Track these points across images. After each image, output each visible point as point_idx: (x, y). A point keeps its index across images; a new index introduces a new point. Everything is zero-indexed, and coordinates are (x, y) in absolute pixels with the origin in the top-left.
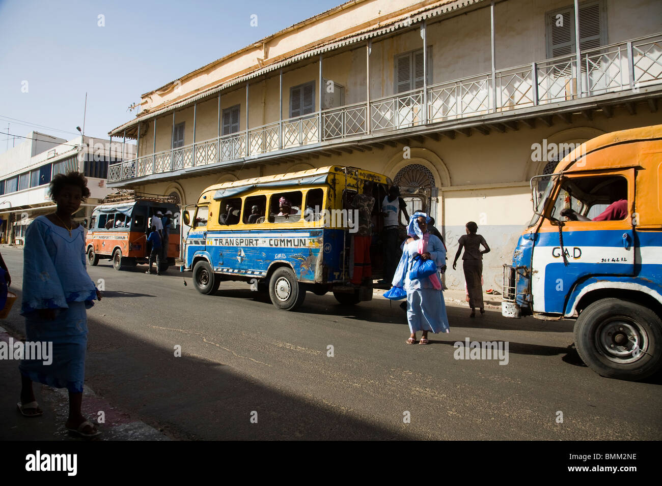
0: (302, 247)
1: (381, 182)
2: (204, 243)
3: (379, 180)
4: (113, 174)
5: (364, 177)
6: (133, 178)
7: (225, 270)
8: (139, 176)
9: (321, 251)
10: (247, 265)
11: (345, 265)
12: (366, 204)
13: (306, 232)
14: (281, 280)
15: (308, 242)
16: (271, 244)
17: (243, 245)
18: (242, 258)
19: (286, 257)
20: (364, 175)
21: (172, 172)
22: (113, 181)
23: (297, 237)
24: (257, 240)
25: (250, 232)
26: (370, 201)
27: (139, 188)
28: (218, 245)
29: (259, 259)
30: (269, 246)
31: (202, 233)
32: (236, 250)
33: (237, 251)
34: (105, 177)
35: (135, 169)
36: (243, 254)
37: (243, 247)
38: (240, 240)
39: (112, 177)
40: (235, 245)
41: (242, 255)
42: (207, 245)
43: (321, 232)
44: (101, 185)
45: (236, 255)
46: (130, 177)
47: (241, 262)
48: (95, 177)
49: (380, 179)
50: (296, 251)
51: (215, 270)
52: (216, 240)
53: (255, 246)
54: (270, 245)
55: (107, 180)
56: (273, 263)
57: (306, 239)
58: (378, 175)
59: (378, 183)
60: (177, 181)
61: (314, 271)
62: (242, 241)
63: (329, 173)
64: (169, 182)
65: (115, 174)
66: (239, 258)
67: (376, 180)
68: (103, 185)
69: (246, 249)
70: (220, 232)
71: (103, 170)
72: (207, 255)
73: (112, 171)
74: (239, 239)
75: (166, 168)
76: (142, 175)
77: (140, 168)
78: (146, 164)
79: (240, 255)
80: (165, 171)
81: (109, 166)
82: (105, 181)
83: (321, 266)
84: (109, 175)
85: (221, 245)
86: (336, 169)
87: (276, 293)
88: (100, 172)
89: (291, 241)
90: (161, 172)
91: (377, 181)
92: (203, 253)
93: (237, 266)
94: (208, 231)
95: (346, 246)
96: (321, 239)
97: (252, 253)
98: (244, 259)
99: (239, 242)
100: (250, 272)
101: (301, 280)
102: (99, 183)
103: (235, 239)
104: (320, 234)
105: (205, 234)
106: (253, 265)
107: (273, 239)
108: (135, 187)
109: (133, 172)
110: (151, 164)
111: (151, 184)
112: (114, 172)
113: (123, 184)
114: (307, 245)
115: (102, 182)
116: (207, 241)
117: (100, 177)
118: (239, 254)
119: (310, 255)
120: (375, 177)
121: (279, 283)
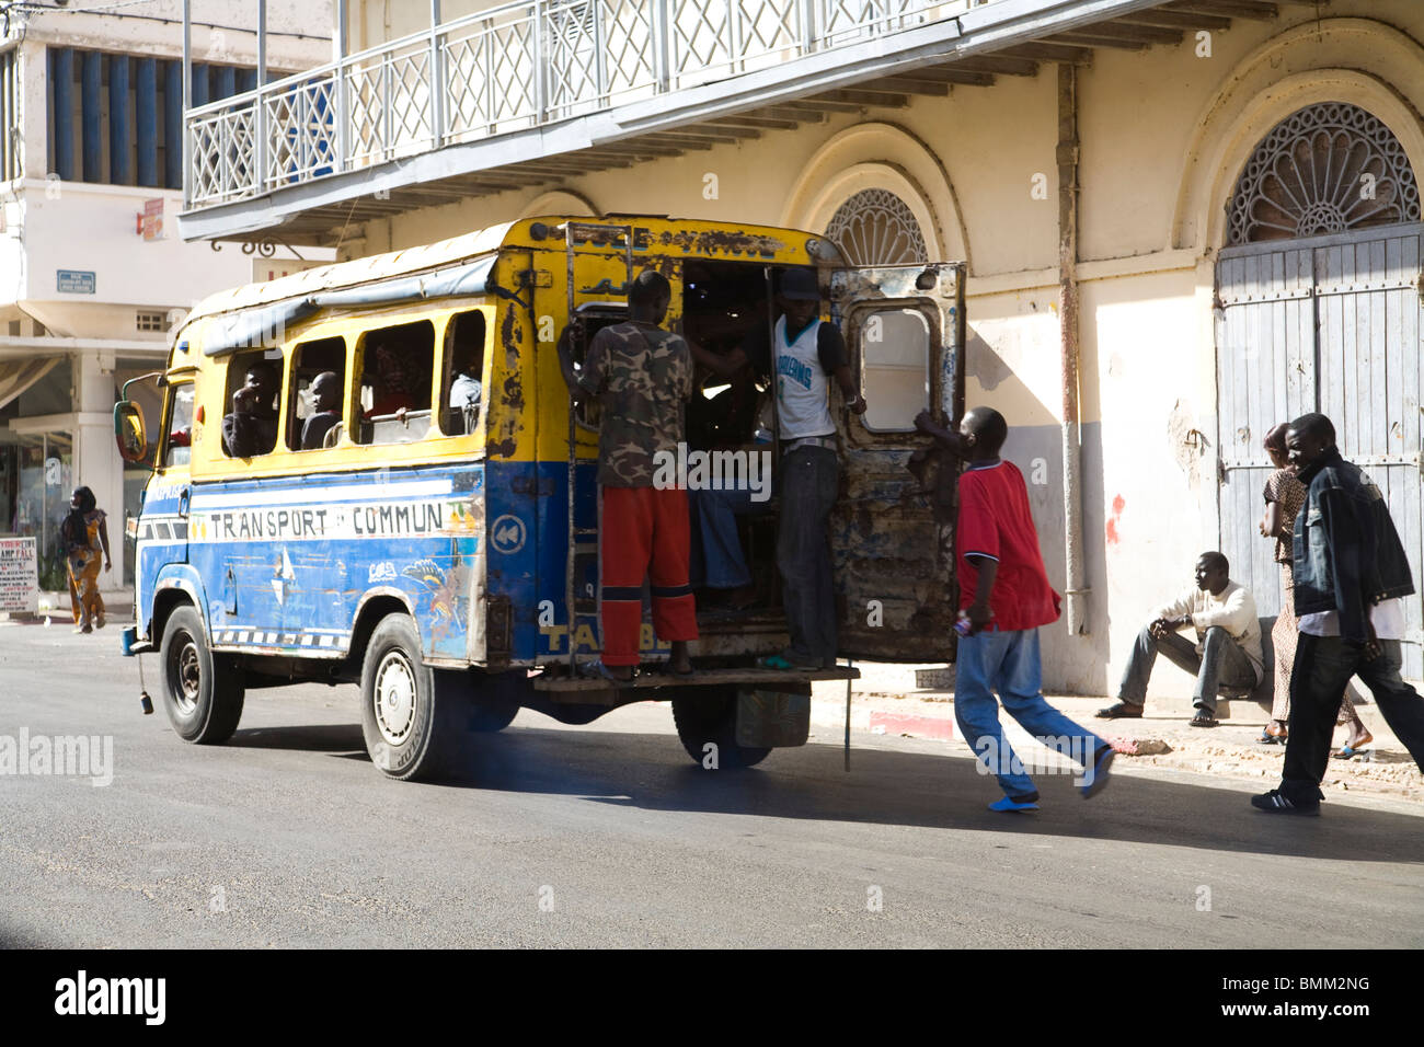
0: (435, 533)
1: (779, 258)
2: (182, 531)
3: (765, 253)
4: (214, 159)
5: (686, 248)
6: (324, 179)
7: (243, 637)
8: (358, 166)
9: (481, 546)
10: (300, 612)
11: (576, 594)
12: (640, 359)
13: (440, 476)
14: (390, 663)
15: (447, 512)
16: (359, 527)
17: (287, 534)
18: (286, 583)
19: (395, 575)
20: (685, 239)
21: (541, 130)
22: (217, 199)
23: (420, 498)
24: (322, 514)
25: (306, 481)
26: (655, 347)
27: (363, 236)
28: (221, 539)
29: (330, 590)
30: (354, 536)
31: (178, 495)
32: (267, 552)
33: (270, 559)
34: (171, 180)
35: (334, 127)
36: (288, 571)
37: (290, 544)
38: (281, 513)
39: (207, 179)
40: (266, 538)
41: (286, 576)
42: (191, 540)
43: (477, 475)
44: (147, 225)
45: (267, 577)
46: (306, 172)
47: (284, 601)
48: (115, 180)
49: (769, 247)
50: (419, 548)
51: (216, 637)
52: (215, 518)
53: (319, 537)
54: (359, 531)
55: (180, 195)
56: (364, 600)
57: (443, 501)
58: (760, 232)
59: (764, 265)
60: (571, 181)
61: (465, 625)
62: (283, 518)
63: (505, 251)
64: (530, 190)
65: (225, 160)
66: (277, 585)
67: (751, 253)
68: (160, 224)
69: (297, 550)
70: (228, 485)
71: (155, 139)
72: (193, 580)
73: (208, 141)
74: (276, 511)
75: (506, 113)
76: (376, 157)
77: (359, 118)
78: (391, 92)
79: (280, 576)
80: (500, 130)
81: (188, 113)
82: (172, 200)
83: (482, 601)
84: (189, 169)
85: (230, 539)
86: (538, 232)
87: (378, 718)
88: (138, 148)
89: (406, 511)
90: (483, 134)
91: (758, 258)
92: (180, 574)
93: (274, 617)
94: (194, 483)
95: (575, 524)
96: (480, 501)
97: (313, 564)
98: (291, 588)
99: (277, 525)
100: (307, 640)
101: (432, 659)
102: (139, 217)
103: (265, 512)
104: (475, 484)
105: (185, 495)
106: (317, 612)
107: (363, 506)
108: (342, 231)
109: (323, 146)
110: (423, 93)
111: (430, 210)
112: (216, 147)
113: (271, 216)
114: (445, 526)
115: (154, 207)
116: (191, 521)
117: (140, 182)
118: (278, 569)
119: (455, 563)
120: (746, 241)
121: (384, 677)
